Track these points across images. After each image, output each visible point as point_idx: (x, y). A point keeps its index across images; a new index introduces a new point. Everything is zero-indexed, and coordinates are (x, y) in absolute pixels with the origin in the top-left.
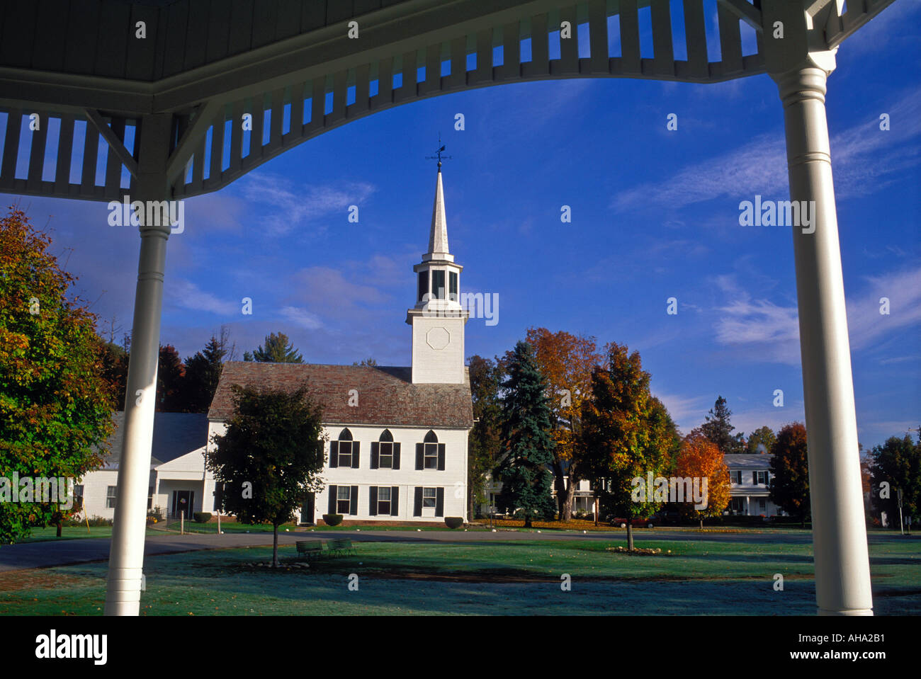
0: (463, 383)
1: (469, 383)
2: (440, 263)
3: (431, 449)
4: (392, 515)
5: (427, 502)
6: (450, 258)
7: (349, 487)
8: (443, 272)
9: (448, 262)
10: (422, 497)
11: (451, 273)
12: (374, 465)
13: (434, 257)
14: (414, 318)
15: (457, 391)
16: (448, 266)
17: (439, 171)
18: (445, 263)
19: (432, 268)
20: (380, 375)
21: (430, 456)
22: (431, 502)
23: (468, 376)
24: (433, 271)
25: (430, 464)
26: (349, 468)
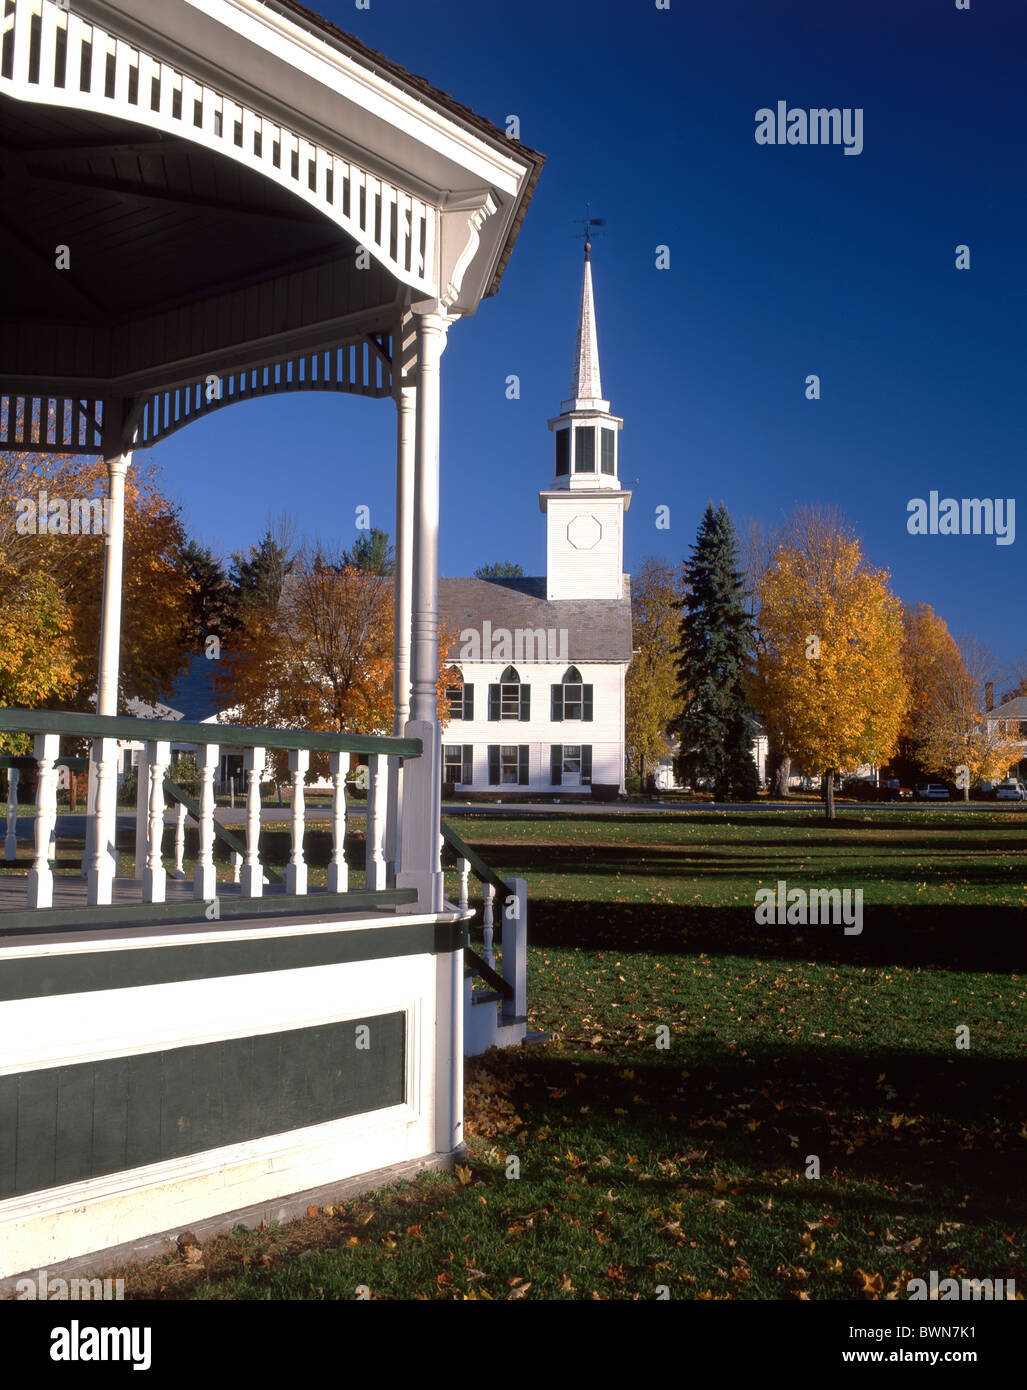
0: (620, 598)
1: (629, 599)
2: (586, 415)
3: (573, 693)
4: (521, 783)
5: (570, 766)
6: (604, 406)
7: (460, 747)
8: (591, 430)
9: (600, 412)
10: (561, 759)
11: (604, 431)
12: (494, 716)
13: (580, 405)
14: (549, 501)
15: (611, 609)
16: (599, 418)
17: (586, 260)
18: (593, 413)
19: (576, 423)
20: (502, 589)
21: (572, 701)
22: (574, 765)
23: (629, 588)
24: (577, 428)
25: (571, 713)
26: (460, 720)
